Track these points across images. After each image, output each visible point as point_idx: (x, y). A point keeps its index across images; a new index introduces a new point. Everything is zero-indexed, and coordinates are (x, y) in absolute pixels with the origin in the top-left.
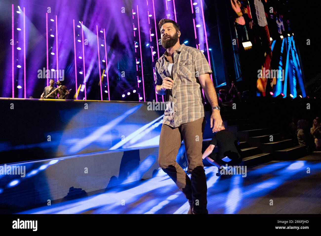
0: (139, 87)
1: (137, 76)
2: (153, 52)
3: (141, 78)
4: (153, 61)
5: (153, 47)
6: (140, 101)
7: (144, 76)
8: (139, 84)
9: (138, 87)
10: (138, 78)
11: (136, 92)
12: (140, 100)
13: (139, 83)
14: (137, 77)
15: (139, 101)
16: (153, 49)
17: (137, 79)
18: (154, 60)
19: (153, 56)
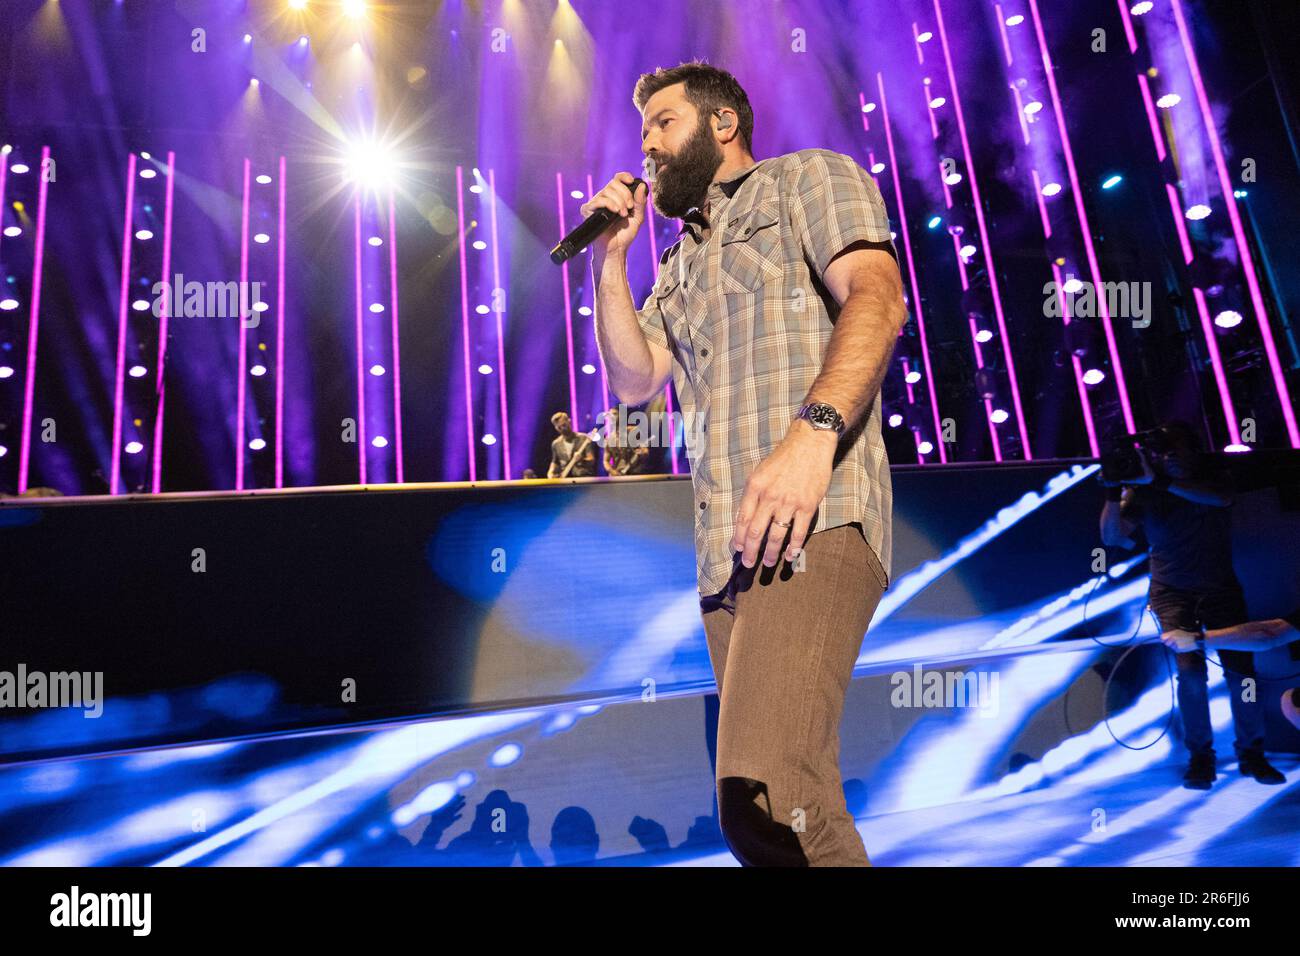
0: (911, 400)
1: (901, 356)
2: (962, 246)
3: (916, 364)
4: (965, 286)
5: (959, 229)
6: (921, 461)
7: (930, 354)
8: (914, 390)
9: (908, 399)
10: (906, 366)
11: (903, 421)
12: (923, 455)
13: (913, 384)
14: (902, 358)
15: (917, 461)
16: (961, 237)
17: (902, 366)
18: (969, 283)
19: (965, 265)
